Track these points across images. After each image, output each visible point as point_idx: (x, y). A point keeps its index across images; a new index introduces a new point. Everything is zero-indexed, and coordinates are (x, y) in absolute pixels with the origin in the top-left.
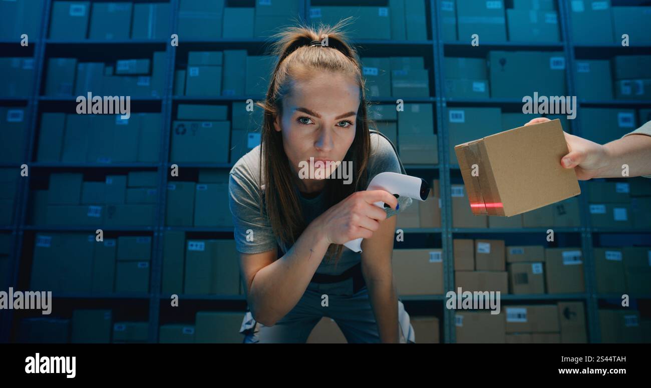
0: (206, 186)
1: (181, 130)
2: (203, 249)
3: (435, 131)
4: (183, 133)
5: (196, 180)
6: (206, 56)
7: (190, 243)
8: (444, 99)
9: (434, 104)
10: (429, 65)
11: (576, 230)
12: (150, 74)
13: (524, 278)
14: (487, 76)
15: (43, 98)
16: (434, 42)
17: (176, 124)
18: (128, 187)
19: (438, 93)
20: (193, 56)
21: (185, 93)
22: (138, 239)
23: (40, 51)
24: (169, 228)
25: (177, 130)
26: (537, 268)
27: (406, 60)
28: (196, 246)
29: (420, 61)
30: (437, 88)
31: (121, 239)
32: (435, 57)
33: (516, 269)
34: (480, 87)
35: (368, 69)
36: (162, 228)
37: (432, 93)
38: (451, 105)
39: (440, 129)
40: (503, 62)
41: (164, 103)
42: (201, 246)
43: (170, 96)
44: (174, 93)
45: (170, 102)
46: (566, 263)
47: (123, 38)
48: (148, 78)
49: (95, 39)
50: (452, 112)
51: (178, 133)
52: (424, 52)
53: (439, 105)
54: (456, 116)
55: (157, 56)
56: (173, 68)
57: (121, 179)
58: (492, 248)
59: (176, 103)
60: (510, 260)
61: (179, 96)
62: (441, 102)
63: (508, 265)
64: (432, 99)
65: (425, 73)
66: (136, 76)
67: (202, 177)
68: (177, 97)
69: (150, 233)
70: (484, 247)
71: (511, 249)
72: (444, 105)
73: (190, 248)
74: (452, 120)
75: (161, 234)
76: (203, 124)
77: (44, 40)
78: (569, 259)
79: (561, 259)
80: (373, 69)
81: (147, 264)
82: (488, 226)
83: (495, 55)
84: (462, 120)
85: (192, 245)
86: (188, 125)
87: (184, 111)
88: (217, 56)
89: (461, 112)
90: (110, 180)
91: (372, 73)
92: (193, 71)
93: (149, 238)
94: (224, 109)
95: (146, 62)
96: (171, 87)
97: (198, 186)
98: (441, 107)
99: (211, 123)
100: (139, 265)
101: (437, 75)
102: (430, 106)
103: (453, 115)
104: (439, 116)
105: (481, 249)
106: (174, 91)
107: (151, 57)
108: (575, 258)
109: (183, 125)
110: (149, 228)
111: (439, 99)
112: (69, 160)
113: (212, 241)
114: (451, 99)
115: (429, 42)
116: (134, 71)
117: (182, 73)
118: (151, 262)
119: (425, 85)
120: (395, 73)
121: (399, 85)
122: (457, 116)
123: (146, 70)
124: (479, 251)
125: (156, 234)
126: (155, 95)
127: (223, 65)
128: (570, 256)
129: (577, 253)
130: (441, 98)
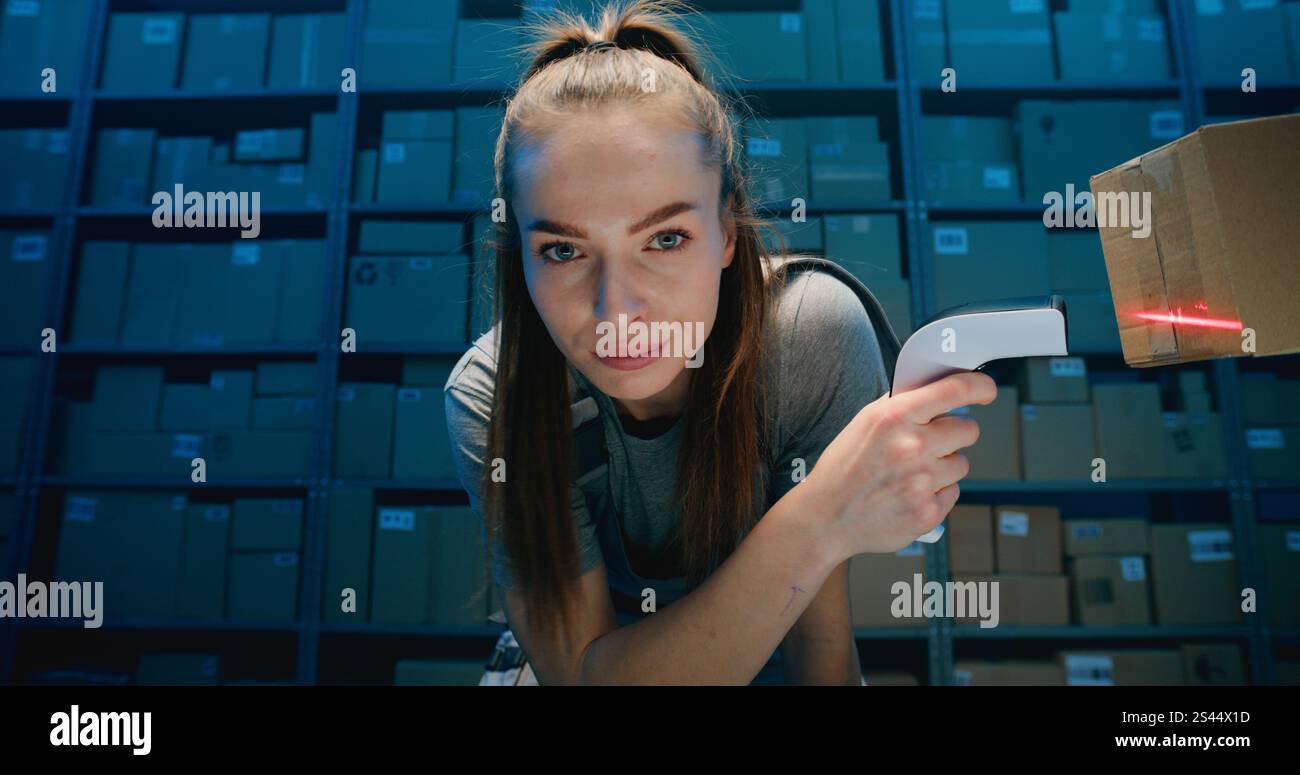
0: (417, 393)
1: (367, 274)
2: (410, 526)
3: (905, 273)
4: (372, 280)
5: (397, 380)
6: (419, 121)
7: (385, 513)
8: (922, 204)
9: (902, 215)
10: (889, 132)
11: (1217, 484)
12: (304, 158)
13: (1105, 590)
14: (1014, 154)
15: (86, 211)
16: (900, 84)
17: (357, 261)
18: (256, 395)
19: (908, 192)
20: (392, 120)
21: (375, 197)
22: (275, 505)
23: (81, 116)
24: (340, 482)
25: (359, 276)
26: (1132, 569)
27: (839, 123)
28: (397, 520)
29: (869, 125)
30: (908, 181)
31: (240, 503)
32: (903, 116)
33: (1085, 570)
34: (1000, 177)
35: (760, 142)
36: (324, 482)
37: (898, 190)
38: (939, 216)
39: (914, 269)
40: (1048, 125)
41: (332, 218)
42: (407, 520)
43: (345, 205)
44: (353, 196)
45: (344, 218)
46: (1199, 557)
47: (251, 87)
48: (300, 168)
49: (193, 89)
50: (941, 231)
51: (360, 280)
52: (879, 107)
53: (911, 216)
54: (950, 241)
55: (319, 121)
56: (350, 146)
57: (243, 378)
58: (1031, 525)
59: (356, 220)
60: (1072, 550)
61: (364, 203)
62: (917, 210)
63: (1067, 562)
64: (896, 204)
65: (882, 149)
66: (276, 163)
67: (409, 374)
68: (358, 207)
69: (300, 493)
70: (1015, 522)
71: (1075, 527)
72: (923, 216)
73: (384, 524)
74: (941, 249)
75: (323, 495)
76: (413, 262)
77: (92, 94)
78: (1205, 548)
79: (1185, 548)
80: (769, 143)
81: (294, 559)
82: (1023, 474)
83: (1031, 112)
84: (962, 249)
85: (388, 518)
86: (381, 263)
87: (372, 234)
88: (442, 119)
89: (960, 231)
90: (218, 381)
91: (768, 152)
92: (393, 152)
93: (299, 503)
94: (458, 229)
95: (296, 134)
96: (346, 184)
97: (402, 392)
98: (917, 220)
99: (429, 262)
100: (277, 560)
101: (906, 154)
102: (892, 221)
103: (942, 238)
104: (912, 239)
105: (1008, 527)
106: (353, 194)
107: (306, 125)
108: (1217, 547)
109: (370, 266)
110: (299, 482)
111: (910, 204)
112: (136, 340)
113: (430, 509)
114: (937, 204)
115: (890, 85)
116: (271, 153)
117: (369, 156)
118: (301, 553)
119: (880, 175)
120: (817, 150)
121: (825, 174)
122: (952, 241)
123: (295, 151)
124: (1003, 531)
125: (312, 495)
126: (313, 203)
127: (455, 139)
128: (1205, 542)
129: (1222, 535)
130: (916, 200)
